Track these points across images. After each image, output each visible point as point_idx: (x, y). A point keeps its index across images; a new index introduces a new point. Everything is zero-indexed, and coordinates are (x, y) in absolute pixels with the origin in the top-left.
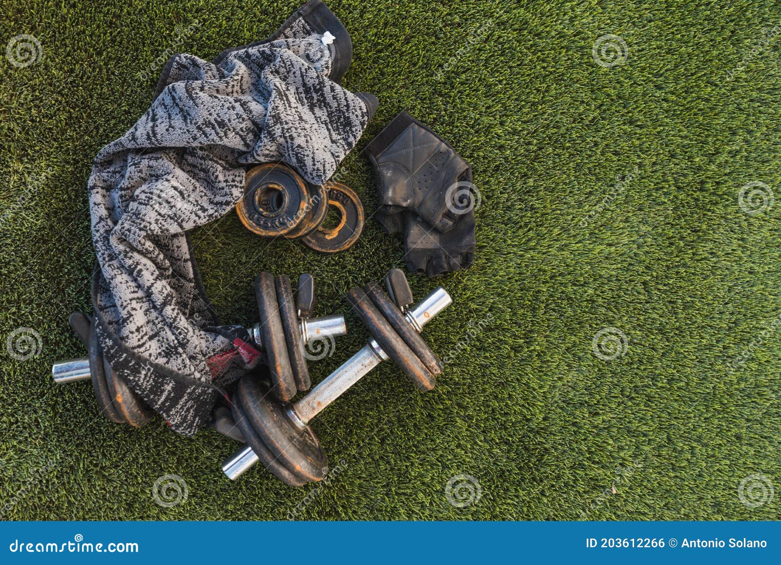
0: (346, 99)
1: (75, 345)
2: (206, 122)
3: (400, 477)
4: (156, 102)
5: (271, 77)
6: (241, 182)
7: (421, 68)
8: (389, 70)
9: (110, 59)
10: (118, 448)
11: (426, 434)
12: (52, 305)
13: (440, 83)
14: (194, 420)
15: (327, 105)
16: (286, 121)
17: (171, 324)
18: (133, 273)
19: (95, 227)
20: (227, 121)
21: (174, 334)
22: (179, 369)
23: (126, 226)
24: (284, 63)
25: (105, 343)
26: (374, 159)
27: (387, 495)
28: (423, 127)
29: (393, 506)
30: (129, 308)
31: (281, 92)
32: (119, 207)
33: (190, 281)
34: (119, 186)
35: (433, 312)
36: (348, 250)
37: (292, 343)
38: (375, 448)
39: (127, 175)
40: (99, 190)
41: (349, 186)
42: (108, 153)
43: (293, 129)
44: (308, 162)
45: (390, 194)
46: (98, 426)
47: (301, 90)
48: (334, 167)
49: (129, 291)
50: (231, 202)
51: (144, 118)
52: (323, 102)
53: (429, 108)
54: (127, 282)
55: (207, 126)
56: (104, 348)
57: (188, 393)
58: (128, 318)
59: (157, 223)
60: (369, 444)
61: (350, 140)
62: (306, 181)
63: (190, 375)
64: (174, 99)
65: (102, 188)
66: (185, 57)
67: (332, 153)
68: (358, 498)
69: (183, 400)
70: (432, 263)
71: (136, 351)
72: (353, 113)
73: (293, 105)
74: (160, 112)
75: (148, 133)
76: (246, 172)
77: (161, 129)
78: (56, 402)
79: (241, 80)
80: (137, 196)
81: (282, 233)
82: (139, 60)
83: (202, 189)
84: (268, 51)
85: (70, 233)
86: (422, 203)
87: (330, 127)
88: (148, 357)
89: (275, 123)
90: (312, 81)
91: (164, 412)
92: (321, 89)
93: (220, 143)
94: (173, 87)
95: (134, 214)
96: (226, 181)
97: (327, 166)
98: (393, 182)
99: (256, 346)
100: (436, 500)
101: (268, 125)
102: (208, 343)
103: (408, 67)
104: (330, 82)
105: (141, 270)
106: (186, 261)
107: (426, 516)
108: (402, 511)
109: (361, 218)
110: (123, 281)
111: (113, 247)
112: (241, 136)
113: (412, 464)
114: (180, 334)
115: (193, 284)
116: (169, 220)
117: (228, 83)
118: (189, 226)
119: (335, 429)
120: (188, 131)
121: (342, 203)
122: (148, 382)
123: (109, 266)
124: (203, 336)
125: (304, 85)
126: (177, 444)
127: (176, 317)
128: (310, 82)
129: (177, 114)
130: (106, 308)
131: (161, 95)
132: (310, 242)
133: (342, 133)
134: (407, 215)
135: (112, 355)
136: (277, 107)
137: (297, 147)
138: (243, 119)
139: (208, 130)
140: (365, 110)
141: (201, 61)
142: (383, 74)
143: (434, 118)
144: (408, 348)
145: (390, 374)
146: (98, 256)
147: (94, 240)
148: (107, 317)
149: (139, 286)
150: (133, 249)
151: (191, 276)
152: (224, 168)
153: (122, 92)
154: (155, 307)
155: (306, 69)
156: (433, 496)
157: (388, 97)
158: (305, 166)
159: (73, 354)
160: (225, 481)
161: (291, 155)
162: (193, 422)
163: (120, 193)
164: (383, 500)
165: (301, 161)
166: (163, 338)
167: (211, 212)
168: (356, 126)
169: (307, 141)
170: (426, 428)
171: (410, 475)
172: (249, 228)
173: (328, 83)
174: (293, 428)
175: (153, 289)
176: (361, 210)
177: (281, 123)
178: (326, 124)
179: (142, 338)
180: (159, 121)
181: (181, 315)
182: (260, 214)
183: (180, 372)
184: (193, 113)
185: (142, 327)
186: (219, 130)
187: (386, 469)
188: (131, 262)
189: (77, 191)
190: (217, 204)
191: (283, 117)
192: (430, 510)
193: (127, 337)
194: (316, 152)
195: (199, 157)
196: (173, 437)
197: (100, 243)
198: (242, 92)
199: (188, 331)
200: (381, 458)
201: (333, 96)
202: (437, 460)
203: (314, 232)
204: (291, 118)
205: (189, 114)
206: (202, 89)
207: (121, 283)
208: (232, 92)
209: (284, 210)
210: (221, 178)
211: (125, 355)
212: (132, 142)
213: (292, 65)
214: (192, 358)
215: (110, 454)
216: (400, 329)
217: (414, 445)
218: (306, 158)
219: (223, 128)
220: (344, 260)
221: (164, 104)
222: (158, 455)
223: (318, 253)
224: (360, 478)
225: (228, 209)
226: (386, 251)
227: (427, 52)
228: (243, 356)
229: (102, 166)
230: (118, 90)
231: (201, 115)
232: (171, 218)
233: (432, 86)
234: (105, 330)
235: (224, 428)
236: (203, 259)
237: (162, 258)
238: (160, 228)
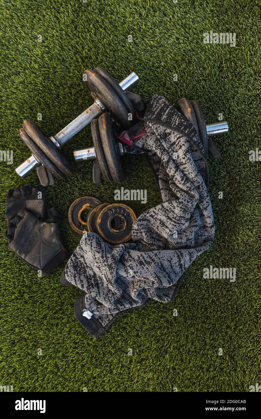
0: (75, 281)
1: (221, 145)
2: (150, 264)
3: (48, 77)
4: (180, 275)
5: (116, 291)
6: (134, 232)
7: (38, 301)
8: (55, 299)
9: (207, 299)
10: (196, 91)
11: (34, 100)
12: (233, 165)
13: (27, 293)
14: (153, 102)
15: (86, 277)
16: (106, 266)
17: (164, 151)
18: (186, 179)
19: (209, 205)
20: (138, 265)
21: (163, 145)
22: (159, 127)
23: (190, 205)
24: (109, 300)
25: (197, 139)
26: (63, 248)
27: (55, 68)
28: (35, 267)
29: (51, 62)
30: (186, 159)
31: (110, 283)
32: (197, 216)
33: (161, 178)
34: (198, 228)
35: (26, 164)
36: (77, 198)
37: (98, 141)
38: (62, 92)
39: (193, 234)
40: (208, 226)
41: (77, 234)
42: (205, 246)
43: (102, 262)
44: (94, 244)
45: (53, 229)
46: (207, 102)
47: (100, 285)
48: (81, 242)
49: (187, 169)
50: (138, 221)
51: (187, 266)
52: (88, 278)
53: (33, 278)
54: (189, 174)
55: (149, 262)
56: (197, 136)
57: (155, 114)
58: (186, 153)
59: (174, 206)
60: (65, 95)
61: (74, 258)
62: (98, 234)
63: (154, 124)
64: (169, 277)
65: (207, 227)
66: (165, 301)
67: (83, 250)
68: (71, 66)
69: (157, 111)
70: (29, 192)
71: (181, 135)
72: (72, 273)
73: (103, 276)
74: (177, 269)
75: (182, 257)
76: (132, 238)
77: (175, 260)
78: (229, 115)
79: (133, 289)
80: (186, 222)
81: (110, 205)
82: (192, 299)
83: (154, 228)
84: (119, 306)
85: (225, 203)
86: (35, 224)
87: (85, 265)
88: (175, 132)
89: (111, 265)
90: (94, 290)
91: (167, 104)
92: (89, 286)
93: (142, 253)
94: (170, 284)
95: (187, 211)
96: (141, 233)
97: (84, 242)
98: (51, 236)
99: (122, 142)
100: (28, 65)
101: (115, 263)
102: (146, 143)
103: (45, 301)
104: (84, 290)
105: (182, 180)
106: (163, 189)
107: (34, 56)
108: (46, 59)
109: (70, 216)
110: (191, 174)
111: (197, 193)
112: (131, 257)
113: (41, 84)
114: (159, 146)
115: (159, 177)
116: (169, 209)
117: (140, 287)
118: (159, 206)
119: (83, 102)
120: (159, 259)
121: (81, 224)
122: (175, 119)
123: (199, 182)
124: (149, 146)
125: (98, 288)
126: (166, 94)
127: (162, 155)
128: (95, 289)
129: (168, 268)
130: (199, 160)
131: (178, 279)
132: (98, 202)
133: (79, 262)
134: (44, 218)
135: (193, 132)
136: (111, 274)
137: (100, 252)
138: (129, 266)
139: (149, 260)
140: (66, 275)
141: (156, 299)
142: (59, 297)
143: (30, 273)
144: (34, 140)
145: (54, 132)
146: (206, 188)
147: (209, 197)
148: (198, 154)
149: (183, 172)
150: (186, 192)
151: (160, 181)
152: (143, 240)
153: (201, 281)
154: (174, 160)
155: (97, 296)
156: (30, 66)
157: (56, 284)
158: (97, 242)
159: (221, 139)
160: (141, 74)
161: (104, 248)
162: (154, 101)
163: (197, 224)
164: (57, 65)
165: (99, 244)
166: (168, 143)
167: (148, 215)
168: (71, 266)
169: (94, 255)
170: (34, 103)
171: (42, 78)
172: (129, 207)
173: (85, 289)
174: (100, 99)
175: (175, 170)
176: (70, 220)
177: (108, 265)
178: (87, 266)
179: (179, 143)
180: (177, 264)
181: (160, 156)
182: (123, 215)
183: (159, 125)
184: (157, 269)
185: (179, 149)
186: (143, 260)
187: (56, 81)
188: (187, 185)
189: (223, 226)
190: (146, 220)
191: (108, 268)
192: (32, 59)
193: (185, 142)
194: (90, 250)
195: (156, 245)
196: (168, 97)
197: (205, 195)
198: (134, 282)
199: (155, 147)
200: (59, 87)
201: (82, 282)
202: (28, 86)
203: (94, 206)
204: (104, 268)
205: (160, 268)
206: (153, 283)
207: (192, 173)
208: (138, 282)
209: (110, 218)
210: (144, 234)
211: (186, 132)
212: (191, 252)
213: (105, 299)
214: (153, 133)
215: (200, 88)
216: (38, 151)
217: (40, 94)
218: (95, 246)
219: (140, 261)
220: (79, 193)
221: (176, 274)
222: (175, 88)
223: (94, 196)
224: (70, 77)
225: (139, 218)
226: (57, 198)
227: (34, 310)
228: (128, 136)
229: (209, 239)
230: (202, 282)
231: (152, 268)
232: (167, 210)
233: (31, 291)
234: (198, 146)
235: (137, 98)
236: (155, 191)
237: (173, 189)
238: (172, 204)
